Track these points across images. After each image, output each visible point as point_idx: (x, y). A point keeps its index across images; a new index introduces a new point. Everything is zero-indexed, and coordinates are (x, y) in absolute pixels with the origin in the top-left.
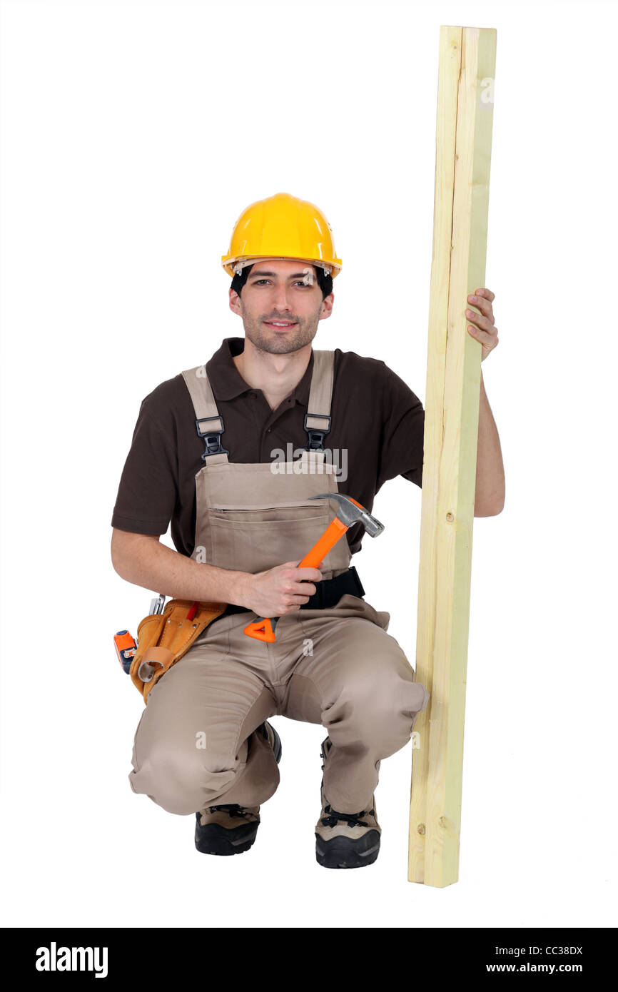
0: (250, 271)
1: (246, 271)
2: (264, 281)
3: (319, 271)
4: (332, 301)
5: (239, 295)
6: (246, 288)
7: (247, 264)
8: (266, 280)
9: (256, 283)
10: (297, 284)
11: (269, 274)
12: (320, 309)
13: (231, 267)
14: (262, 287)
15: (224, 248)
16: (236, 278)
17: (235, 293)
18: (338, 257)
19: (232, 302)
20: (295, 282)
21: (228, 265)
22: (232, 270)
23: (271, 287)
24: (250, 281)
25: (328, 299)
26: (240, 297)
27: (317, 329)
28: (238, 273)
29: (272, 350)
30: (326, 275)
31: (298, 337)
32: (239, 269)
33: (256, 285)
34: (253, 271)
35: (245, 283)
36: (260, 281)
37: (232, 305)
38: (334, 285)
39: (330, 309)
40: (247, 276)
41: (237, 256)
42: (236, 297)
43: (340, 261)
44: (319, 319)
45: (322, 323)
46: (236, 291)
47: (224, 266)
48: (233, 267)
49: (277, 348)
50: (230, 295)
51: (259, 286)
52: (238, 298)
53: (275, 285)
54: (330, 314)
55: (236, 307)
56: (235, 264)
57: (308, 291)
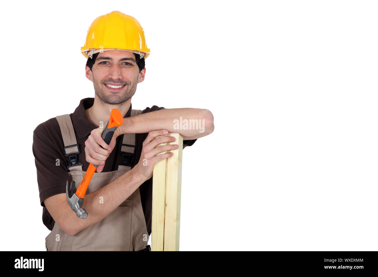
0: (97, 56)
1: (95, 56)
2: (105, 62)
3: (137, 56)
4: (145, 72)
5: (91, 69)
6: (95, 66)
7: (96, 52)
8: (106, 61)
9: (100, 63)
10: (124, 64)
11: (108, 58)
12: (138, 77)
13: (86, 53)
14: (104, 65)
15: (83, 43)
16: (89, 59)
17: (88, 68)
18: (148, 48)
19: (87, 73)
20: (123, 63)
21: (85, 52)
22: (87, 55)
23: (110, 65)
24: (97, 62)
25: (143, 71)
26: (92, 71)
27: (136, 88)
28: (90, 57)
29: (110, 102)
30: (141, 58)
31: (126, 93)
32: (91, 54)
33: (100, 64)
34: (98, 56)
35: (94, 63)
36: (103, 62)
37: (87, 75)
38: (146, 63)
39: (143, 77)
40: (95, 59)
41: (90, 48)
42: (89, 70)
43: (149, 50)
44: (137, 83)
45: (139, 85)
46: (89, 67)
47: (82, 52)
48: (88, 53)
49: (113, 101)
50: (86, 69)
51: (102, 65)
52: (91, 71)
53: (111, 65)
54: (143, 80)
55: (89, 76)
56: (88, 52)
57: (130, 68)
